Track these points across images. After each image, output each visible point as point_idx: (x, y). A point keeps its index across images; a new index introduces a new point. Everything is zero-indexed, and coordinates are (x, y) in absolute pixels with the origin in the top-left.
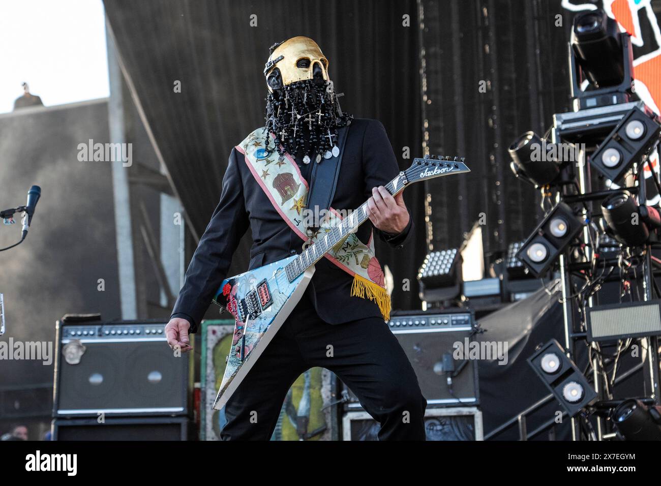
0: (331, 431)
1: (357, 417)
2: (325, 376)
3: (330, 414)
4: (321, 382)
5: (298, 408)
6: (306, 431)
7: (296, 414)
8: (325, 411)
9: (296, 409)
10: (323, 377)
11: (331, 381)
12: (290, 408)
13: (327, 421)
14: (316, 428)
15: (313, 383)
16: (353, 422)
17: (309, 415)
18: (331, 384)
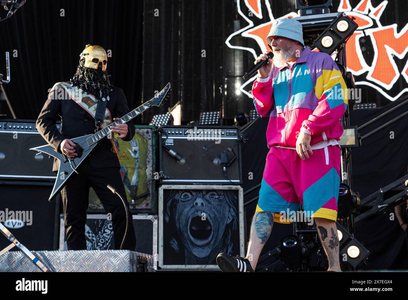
0: (151, 196)
1: (167, 188)
2: (149, 162)
3: (151, 185)
4: (147, 165)
5: (131, 180)
6: (136, 195)
7: (130, 184)
8: (148, 183)
9: (130, 181)
10: (147, 162)
11: (152, 165)
12: (127, 180)
13: (149, 189)
14: (142, 193)
15: (141, 166)
16: (165, 190)
17: (138, 185)
18: (152, 166)
